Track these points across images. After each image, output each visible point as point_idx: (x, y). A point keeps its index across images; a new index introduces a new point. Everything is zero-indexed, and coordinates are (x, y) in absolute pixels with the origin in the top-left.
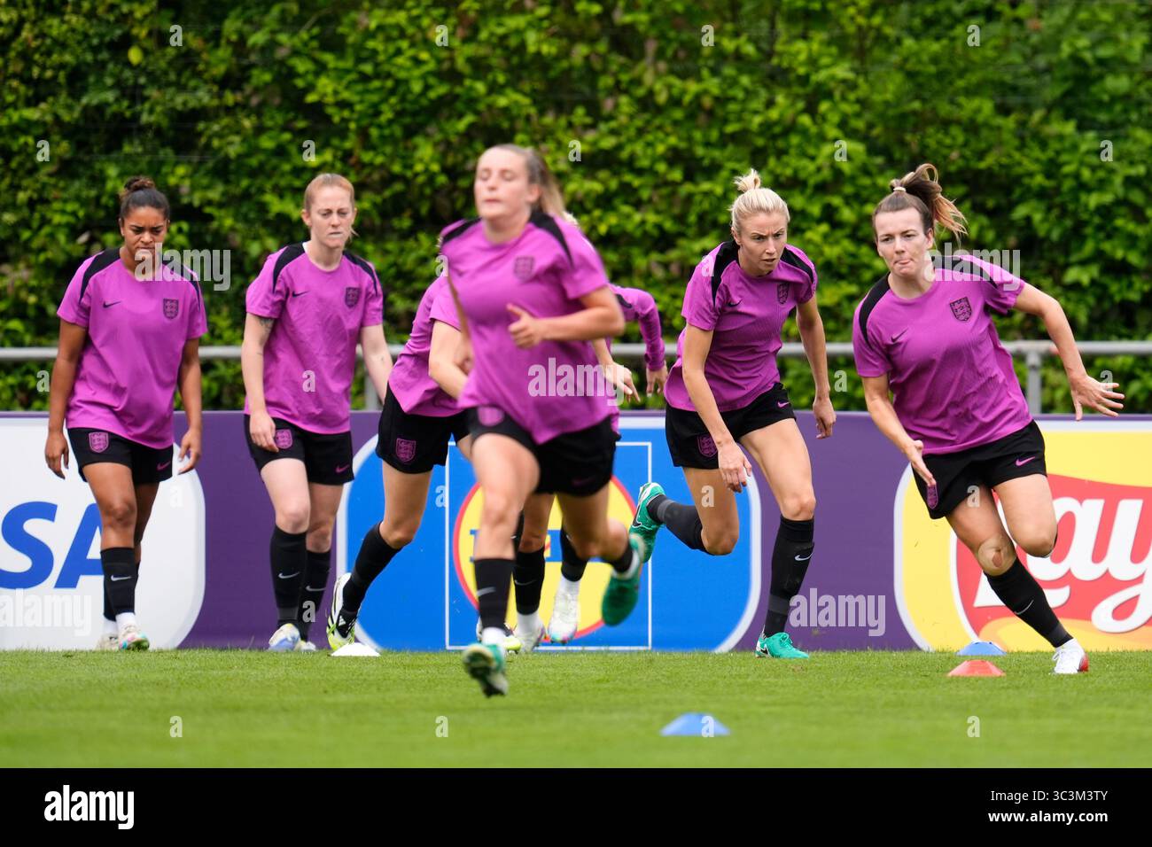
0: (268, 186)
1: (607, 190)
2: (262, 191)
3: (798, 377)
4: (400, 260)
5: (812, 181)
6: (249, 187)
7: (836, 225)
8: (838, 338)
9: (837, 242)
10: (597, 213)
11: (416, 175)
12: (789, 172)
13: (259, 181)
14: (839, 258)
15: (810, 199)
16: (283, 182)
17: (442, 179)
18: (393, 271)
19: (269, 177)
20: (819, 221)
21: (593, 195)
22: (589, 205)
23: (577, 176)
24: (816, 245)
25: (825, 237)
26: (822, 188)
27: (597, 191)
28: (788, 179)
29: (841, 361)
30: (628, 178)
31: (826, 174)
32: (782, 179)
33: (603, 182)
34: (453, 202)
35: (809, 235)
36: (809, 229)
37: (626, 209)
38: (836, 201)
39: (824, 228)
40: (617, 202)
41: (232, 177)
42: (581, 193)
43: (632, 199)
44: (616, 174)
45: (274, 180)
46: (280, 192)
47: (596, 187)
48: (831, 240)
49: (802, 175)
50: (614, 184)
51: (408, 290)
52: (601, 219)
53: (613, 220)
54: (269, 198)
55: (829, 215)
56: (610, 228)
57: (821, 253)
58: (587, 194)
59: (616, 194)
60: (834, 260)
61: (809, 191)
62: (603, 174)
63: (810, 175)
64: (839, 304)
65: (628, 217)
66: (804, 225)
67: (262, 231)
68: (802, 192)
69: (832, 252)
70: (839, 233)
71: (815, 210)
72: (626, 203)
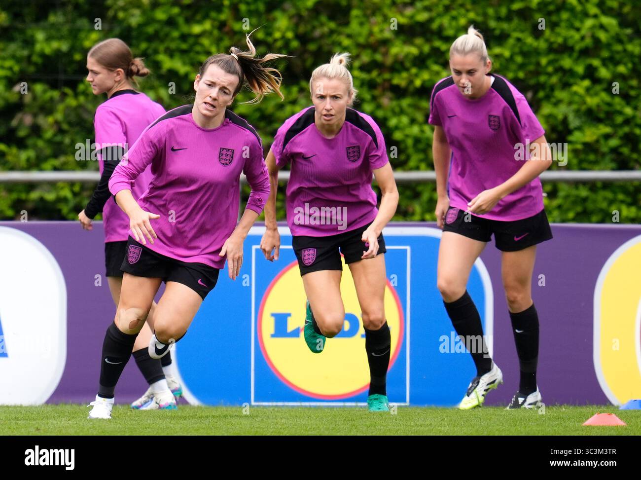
0: (162, 48)
1: (421, 53)
2: (156, 52)
3: (567, 197)
4: (264, 106)
5: (578, 47)
6: (146, 49)
7: (596, 80)
8: (597, 168)
9: (596, 94)
10: (414, 71)
11: (276, 40)
12: (560, 40)
13: (154, 45)
14: (598, 106)
15: (576, 60)
16: (173, 45)
17: (295, 44)
18: (257, 115)
19: (162, 41)
20: (583, 78)
21: (411, 57)
22: (408, 64)
23: (398, 43)
24: (580, 96)
25: (588, 90)
26: (585, 53)
27: (413, 54)
28: (560, 45)
29: (599, 185)
30: (438, 43)
31: (588, 41)
32: (555, 46)
33: (419, 47)
34: (304, 61)
35: (575, 88)
36: (576, 84)
37: (436, 68)
38: (596, 62)
39: (587, 83)
40: (430, 62)
41: (134, 42)
42: (402, 55)
43: (441, 60)
44: (428, 40)
45: (166, 44)
46: (171, 53)
47: (414, 51)
48: (592, 92)
49: (570, 43)
50: (426, 49)
51: (269, 129)
52: (417, 75)
53: (426, 76)
54: (162, 58)
55: (591, 73)
56: (424, 82)
57: (584, 103)
58: (407, 55)
59: (429, 56)
60: (594, 108)
61: (575, 55)
62: (419, 41)
63: (577, 42)
64: (597, 141)
65: (438, 74)
66: (572, 81)
67: (156, 83)
68: (570, 56)
69: (592, 101)
70: (598, 87)
71: (580, 69)
72: (436, 63)
